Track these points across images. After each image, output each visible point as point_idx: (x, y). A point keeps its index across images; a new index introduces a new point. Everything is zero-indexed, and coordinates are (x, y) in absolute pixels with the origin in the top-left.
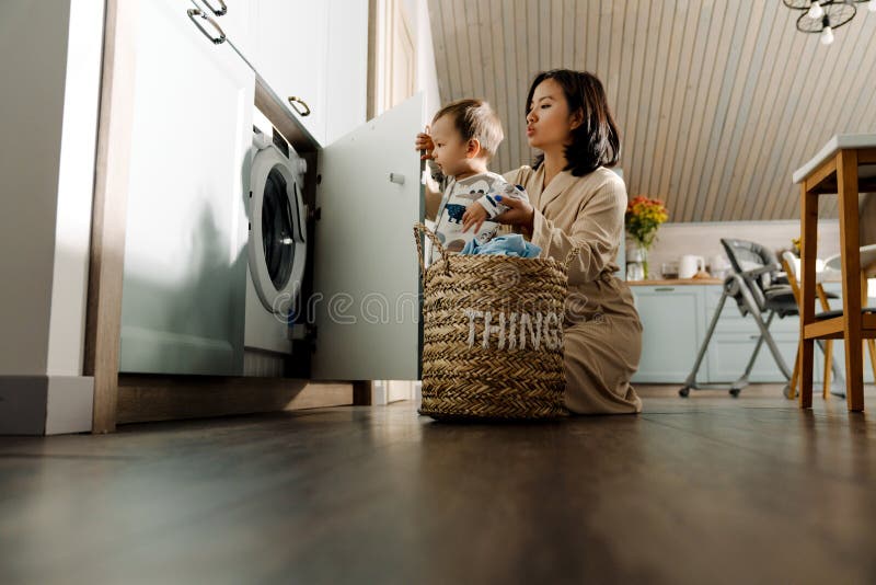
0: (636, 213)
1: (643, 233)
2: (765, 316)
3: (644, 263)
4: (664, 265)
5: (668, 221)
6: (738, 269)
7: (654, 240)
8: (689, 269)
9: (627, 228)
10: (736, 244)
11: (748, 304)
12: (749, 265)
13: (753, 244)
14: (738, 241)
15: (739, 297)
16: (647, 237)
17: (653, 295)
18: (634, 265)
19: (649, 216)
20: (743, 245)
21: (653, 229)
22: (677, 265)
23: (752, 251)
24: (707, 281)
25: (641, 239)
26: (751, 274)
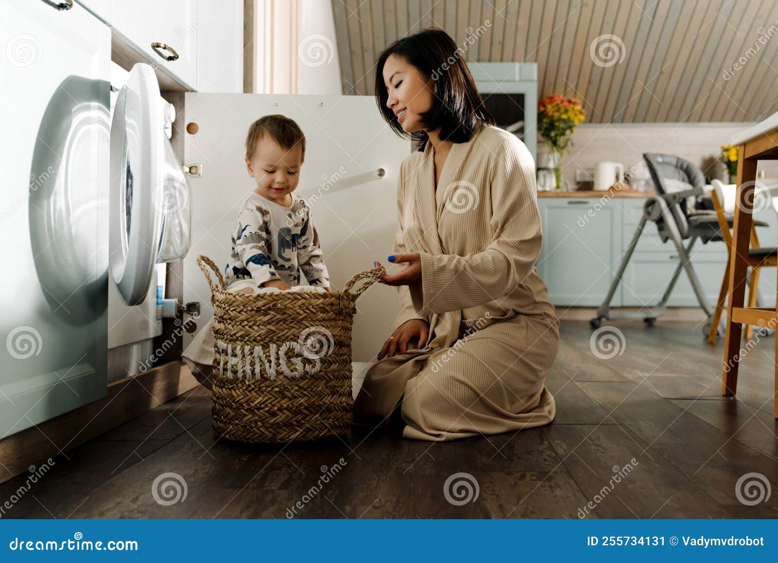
0: (550, 113)
1: (556, 135)
2: (686, 243)
3: (557, 170)
4: (578, 172)
5: (585, 122)
6: (661, 190)
7: (569, 143)
8: (606, 179)
9: (539, 129)
10: (660, 159)
11: (669, 230)
12: (674, 185)
13: (678, 159)
14: (662, 155)
15: (661, 222)
16: (561, 140)
17: (565, 208)
18: (545, 172)
19: (564, 117)
20: (667, 160)
21: (568, 132)
22: (593, 171)
23: (676, 167)
24: (626, 194)
25: (555, 143)
26: (674, 196)
